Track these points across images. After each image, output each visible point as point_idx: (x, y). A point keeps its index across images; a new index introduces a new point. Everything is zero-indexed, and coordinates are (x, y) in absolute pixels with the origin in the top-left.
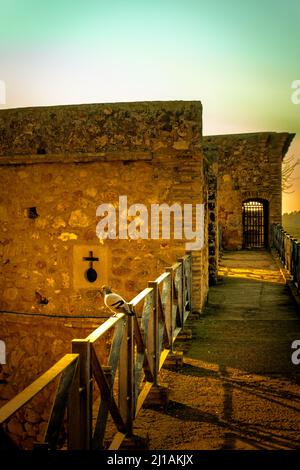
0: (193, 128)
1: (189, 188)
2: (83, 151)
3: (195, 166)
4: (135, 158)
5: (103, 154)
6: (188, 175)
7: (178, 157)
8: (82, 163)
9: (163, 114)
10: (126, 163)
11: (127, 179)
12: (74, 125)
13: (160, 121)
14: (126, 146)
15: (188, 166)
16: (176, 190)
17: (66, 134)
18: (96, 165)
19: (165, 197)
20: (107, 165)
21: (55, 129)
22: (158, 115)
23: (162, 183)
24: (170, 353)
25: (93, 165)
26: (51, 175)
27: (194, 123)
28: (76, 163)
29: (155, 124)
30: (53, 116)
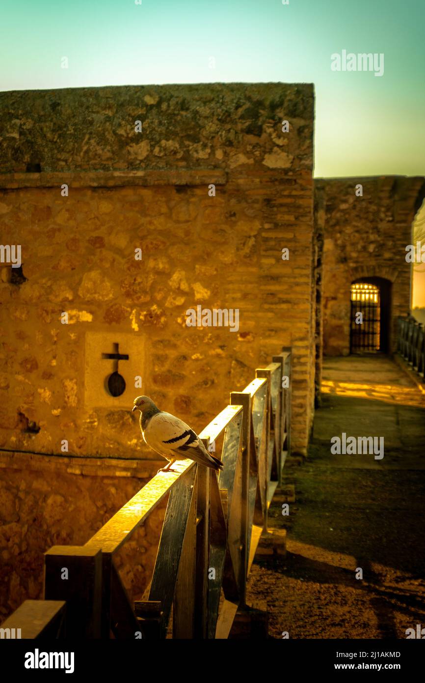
0: (300, 131)
1: (290, 235)
2: (105, 168)
3: (301, 197)
4: (197, 181)
5: (140, 173)
6: (289, 213)
7: (273, 181)
8: (104, 188)
9: (248, 105)
10: (181, 189)
11: (183, 217)
12: (91, 123)
13: (242, 117)
14: (183, 159)
15: (289, 196)
16: (266, 240)
17: (77, 138)
18: (129, 193)
19: (247, 250)
20: (147, 193)
21: (59, 129)
22: (238, 107)
23: (243, 226)
24: (264, 532)
25: (124, 192)
26: (49, 208)
27: (301, 122)
28: (94, 189)
29: (233, 122)
30: (54, 106)
